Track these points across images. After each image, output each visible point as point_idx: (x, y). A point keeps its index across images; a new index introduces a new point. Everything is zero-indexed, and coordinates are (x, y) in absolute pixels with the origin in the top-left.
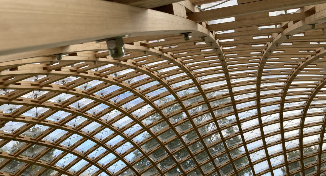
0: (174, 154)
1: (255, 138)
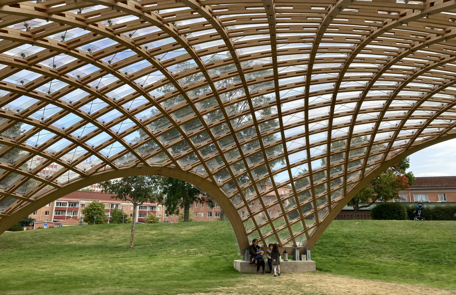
0: (191, 137)
1: (296, 123)
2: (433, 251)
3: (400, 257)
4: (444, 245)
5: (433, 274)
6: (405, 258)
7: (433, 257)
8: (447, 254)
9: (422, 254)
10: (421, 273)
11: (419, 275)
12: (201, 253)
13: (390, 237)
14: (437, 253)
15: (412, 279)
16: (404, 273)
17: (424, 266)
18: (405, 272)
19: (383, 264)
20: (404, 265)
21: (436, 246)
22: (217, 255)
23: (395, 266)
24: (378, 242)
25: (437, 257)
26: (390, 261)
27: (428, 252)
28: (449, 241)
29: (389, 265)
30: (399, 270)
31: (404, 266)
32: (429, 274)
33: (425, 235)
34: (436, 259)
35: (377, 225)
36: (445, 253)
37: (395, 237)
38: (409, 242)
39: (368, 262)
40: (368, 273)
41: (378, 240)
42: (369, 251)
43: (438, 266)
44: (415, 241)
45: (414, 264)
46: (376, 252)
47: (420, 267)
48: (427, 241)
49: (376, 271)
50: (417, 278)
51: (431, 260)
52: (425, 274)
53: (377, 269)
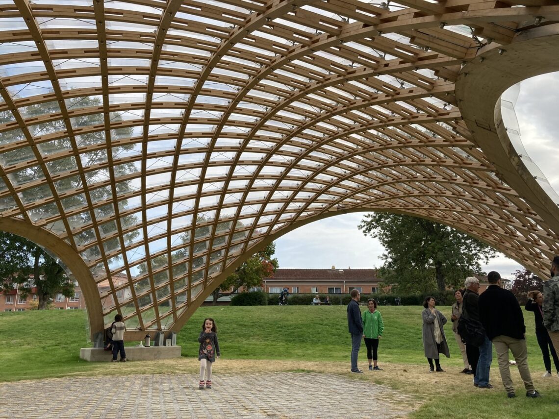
2: (298, 332)
3: (268, 338)
4: (308, 326)
5: (300, 351)
6: (273, 339)
7: (299, 336)
8: (311, 333)
9: (288, 335)
10: (288, 351)
11: (287, 352)
12: (28, 344)
13: (257, 320)
14: (302, 333)
15: (281, 356)
16: (273, 353)
17: (290, 345)
18: (274, 351)
19: (252, 346)
20: (272, 345)
21: (301, 327)
22: (53, 346)
23: (263, 347)
24: (245, 326)
25: (301, 337)
26: (258, 343)
27: (293, 332)
28: (312, 323)
29: (257, 347)
30: (267, 350)
31: (272, 347)
32: (296, 351)
33: (290, 317)
34: (301, 338)
35: (243, 311)
36: (309, 333)
37: (262, 321)
38: (276, 325)
39: (237, 345)
40: (237, 355)
41: (246, 324)
42: (238, 335)
43: (304, 344)
44: (281, 323)
45: (281, 343)
46: (244, 336)
47: (287, 346)
48: (292, 323)
49: (245, 353)
50: (285, 356)
51: (297, 339)
52: (292, 352)
53: (247, 351)
